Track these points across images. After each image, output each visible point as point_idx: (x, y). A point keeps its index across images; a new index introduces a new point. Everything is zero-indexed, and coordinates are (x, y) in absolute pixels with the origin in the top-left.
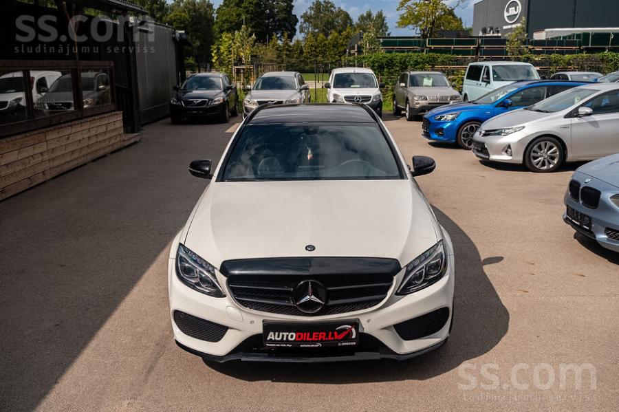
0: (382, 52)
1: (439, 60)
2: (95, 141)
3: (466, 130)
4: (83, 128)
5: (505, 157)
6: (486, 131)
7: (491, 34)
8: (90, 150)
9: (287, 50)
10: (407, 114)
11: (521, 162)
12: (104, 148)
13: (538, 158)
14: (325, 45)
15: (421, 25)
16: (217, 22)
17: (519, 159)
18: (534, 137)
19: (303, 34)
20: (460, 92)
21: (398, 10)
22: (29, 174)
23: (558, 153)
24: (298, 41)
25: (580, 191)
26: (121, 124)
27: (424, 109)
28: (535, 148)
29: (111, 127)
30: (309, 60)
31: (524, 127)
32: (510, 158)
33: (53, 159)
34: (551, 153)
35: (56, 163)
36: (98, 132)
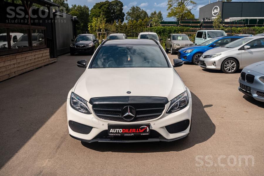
0: (160, 27)
1: (185, 29)
2: (37, 60)
3: (196, 57)
4: (32, 54)
5: (213, 67)
6: (205, 56)
7: (207, 21)
8: (35, 64)
9: (121, 27)
10: (171, 52)
11: (220, 69)
12: (41, 64)
13: (227, 67)
14: (137, 25)
15: (177, 17)
16: (91, 15)
17: (219, 68)
18: (225, 58)
19: (127, 21)
20: (194, 42)
21: (167, 10)
22: (8, 72)
23: (235, 65)
24: (125, 23)
25: (246, 76)
26: (49, 54)
27: (178, 49)
28: (226, 63)
29: (44, 55)
30: (130, 31)
31: (221, 54)
32: (215, 67)
33: (19, 67)
34: (233, 65)
35: (20, 69)
36: (39, 57)
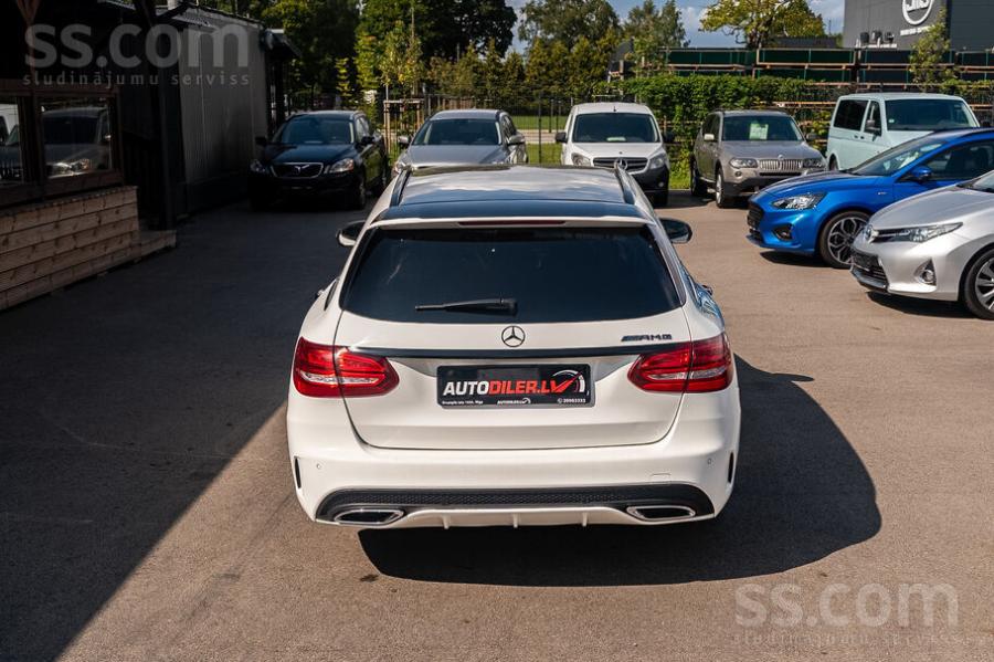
0: (670, 75)
1: (782, 89)
2: (72, 247)
3: (838, 229)
4: (43, 219)
5: (920, 288)
6: (881, 232)
7: (878, 46)
8: (58, 266)
9: (494, 72)
10: (718, 194)
11: (955, 298)
12: (92, 261)
13: (990, 288)
14: (566, 62)
15: (746, 28)
16: (364, 19)
17: (950, 291)
18: (983, 245)
19: (525, 44)
20: (823, 151)
24: (515, 56)
26: (135, 212)
27: (750, 185)
28: (985, 268)
29: (109, 218)
30: (535, 92)
31: (960, 225)
32: (931, 289)
36: (77, 230)
